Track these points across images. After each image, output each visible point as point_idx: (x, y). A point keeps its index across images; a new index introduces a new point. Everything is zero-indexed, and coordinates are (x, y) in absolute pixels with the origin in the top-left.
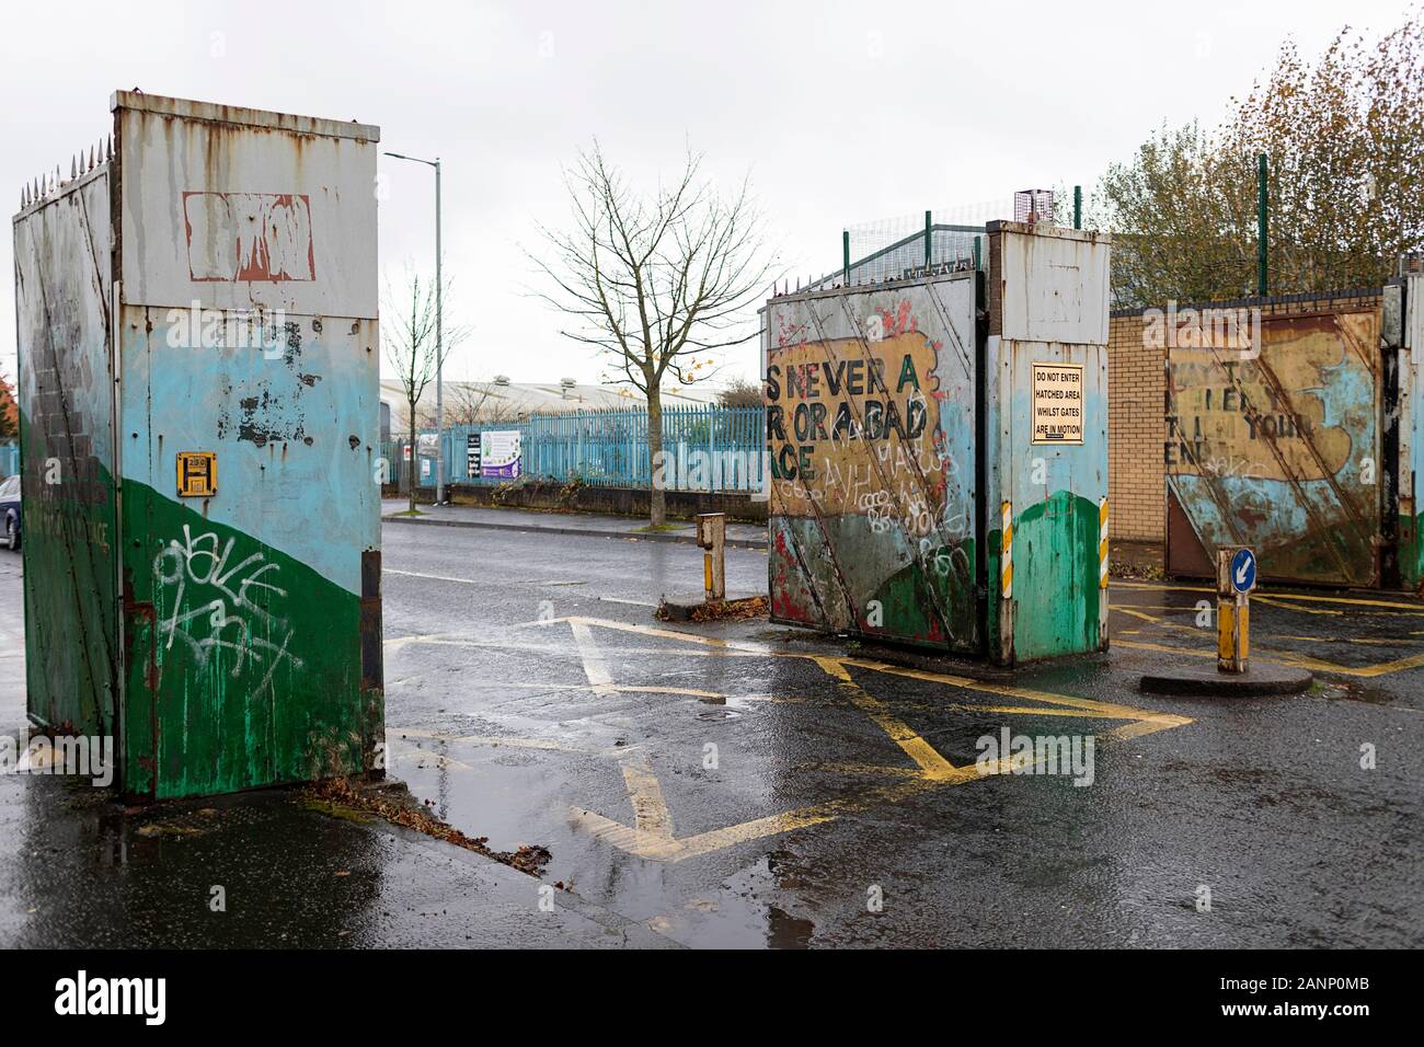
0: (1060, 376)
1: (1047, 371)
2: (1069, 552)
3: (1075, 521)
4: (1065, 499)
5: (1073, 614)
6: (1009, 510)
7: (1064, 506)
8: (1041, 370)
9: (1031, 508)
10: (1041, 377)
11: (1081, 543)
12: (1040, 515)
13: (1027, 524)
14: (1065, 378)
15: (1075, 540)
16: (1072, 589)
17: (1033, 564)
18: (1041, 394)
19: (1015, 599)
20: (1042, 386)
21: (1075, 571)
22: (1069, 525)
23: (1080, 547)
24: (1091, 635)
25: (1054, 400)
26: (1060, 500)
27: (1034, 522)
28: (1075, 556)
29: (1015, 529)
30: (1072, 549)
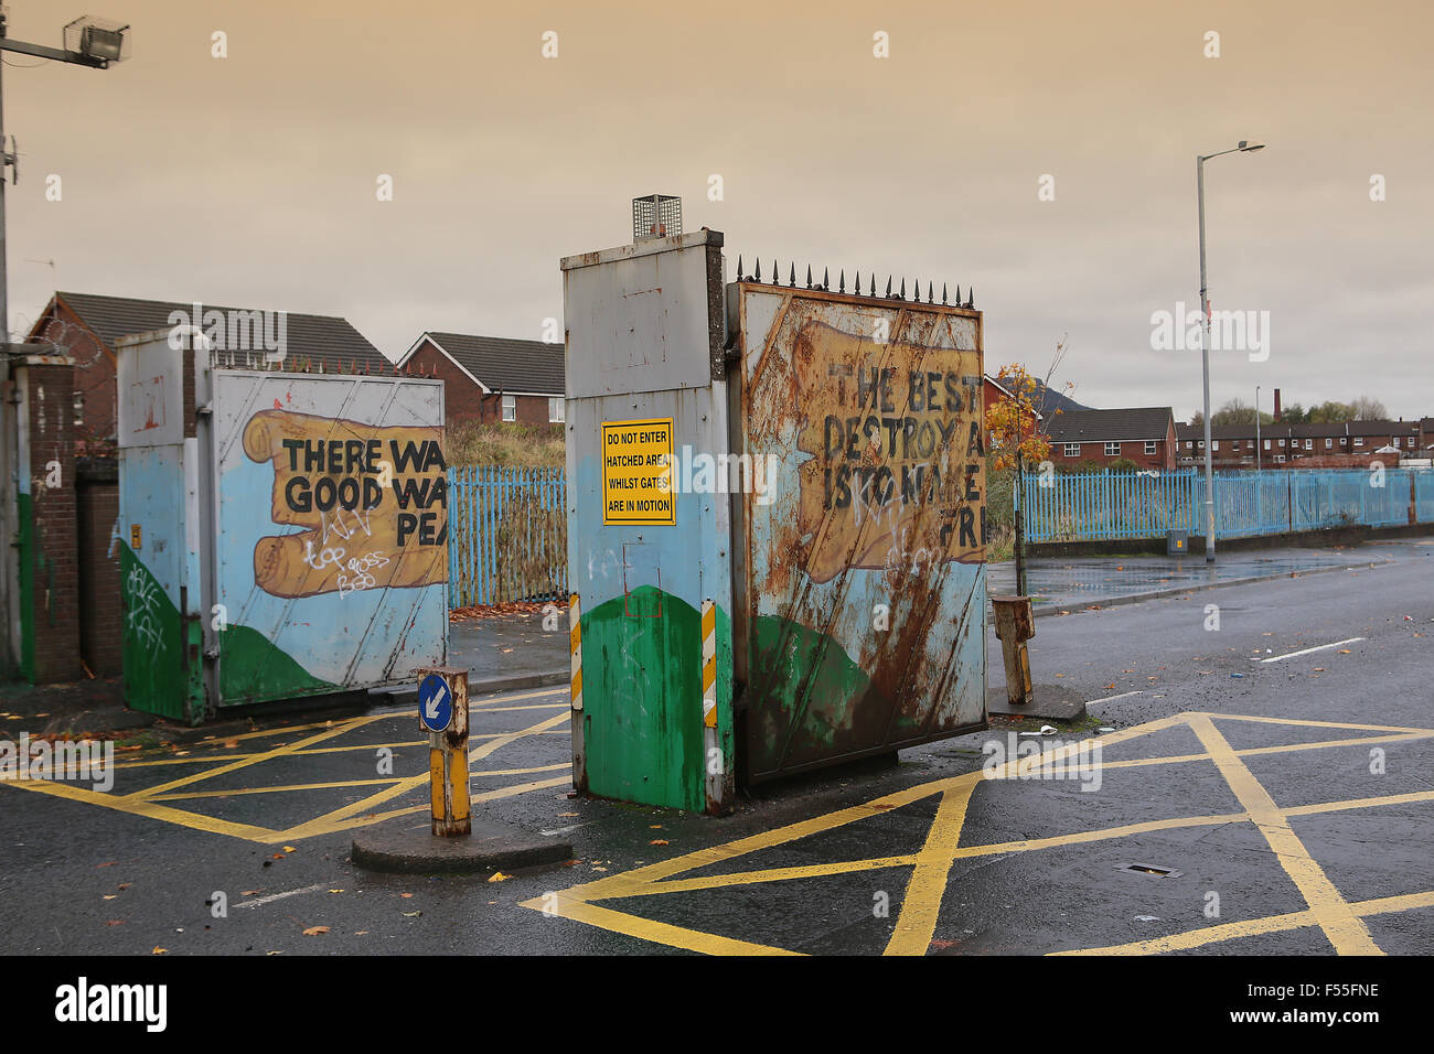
0: (638, 436)
1: (621, 431)
2: (658, 668)
3: (666, 627)
4: (653, 599)
5: (666, 752)
6: (577, 603)
7: (651, 606)
8: (612, 431)
9: (605, 604)
10: (613, 440)
11: (675, 660)
12: (618, 614)
13: (600, 623)
14: (646, 438)
15: (666, 652)
16: (663, 717)
17: (609, 675)
18: (612, 462)
19: (586, 713)
20: (614, 451)
21: (668, 694)
22: (658, 631)
23: (673, 664)
24: (692, 786)
25: (631, 468)
26: (645, 599)
27: (608, 622)
28: (667, 675)
29: (584, 628)
30: (663, 666)
